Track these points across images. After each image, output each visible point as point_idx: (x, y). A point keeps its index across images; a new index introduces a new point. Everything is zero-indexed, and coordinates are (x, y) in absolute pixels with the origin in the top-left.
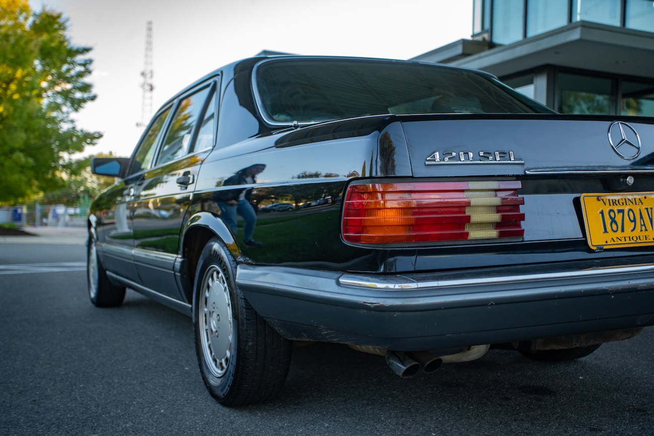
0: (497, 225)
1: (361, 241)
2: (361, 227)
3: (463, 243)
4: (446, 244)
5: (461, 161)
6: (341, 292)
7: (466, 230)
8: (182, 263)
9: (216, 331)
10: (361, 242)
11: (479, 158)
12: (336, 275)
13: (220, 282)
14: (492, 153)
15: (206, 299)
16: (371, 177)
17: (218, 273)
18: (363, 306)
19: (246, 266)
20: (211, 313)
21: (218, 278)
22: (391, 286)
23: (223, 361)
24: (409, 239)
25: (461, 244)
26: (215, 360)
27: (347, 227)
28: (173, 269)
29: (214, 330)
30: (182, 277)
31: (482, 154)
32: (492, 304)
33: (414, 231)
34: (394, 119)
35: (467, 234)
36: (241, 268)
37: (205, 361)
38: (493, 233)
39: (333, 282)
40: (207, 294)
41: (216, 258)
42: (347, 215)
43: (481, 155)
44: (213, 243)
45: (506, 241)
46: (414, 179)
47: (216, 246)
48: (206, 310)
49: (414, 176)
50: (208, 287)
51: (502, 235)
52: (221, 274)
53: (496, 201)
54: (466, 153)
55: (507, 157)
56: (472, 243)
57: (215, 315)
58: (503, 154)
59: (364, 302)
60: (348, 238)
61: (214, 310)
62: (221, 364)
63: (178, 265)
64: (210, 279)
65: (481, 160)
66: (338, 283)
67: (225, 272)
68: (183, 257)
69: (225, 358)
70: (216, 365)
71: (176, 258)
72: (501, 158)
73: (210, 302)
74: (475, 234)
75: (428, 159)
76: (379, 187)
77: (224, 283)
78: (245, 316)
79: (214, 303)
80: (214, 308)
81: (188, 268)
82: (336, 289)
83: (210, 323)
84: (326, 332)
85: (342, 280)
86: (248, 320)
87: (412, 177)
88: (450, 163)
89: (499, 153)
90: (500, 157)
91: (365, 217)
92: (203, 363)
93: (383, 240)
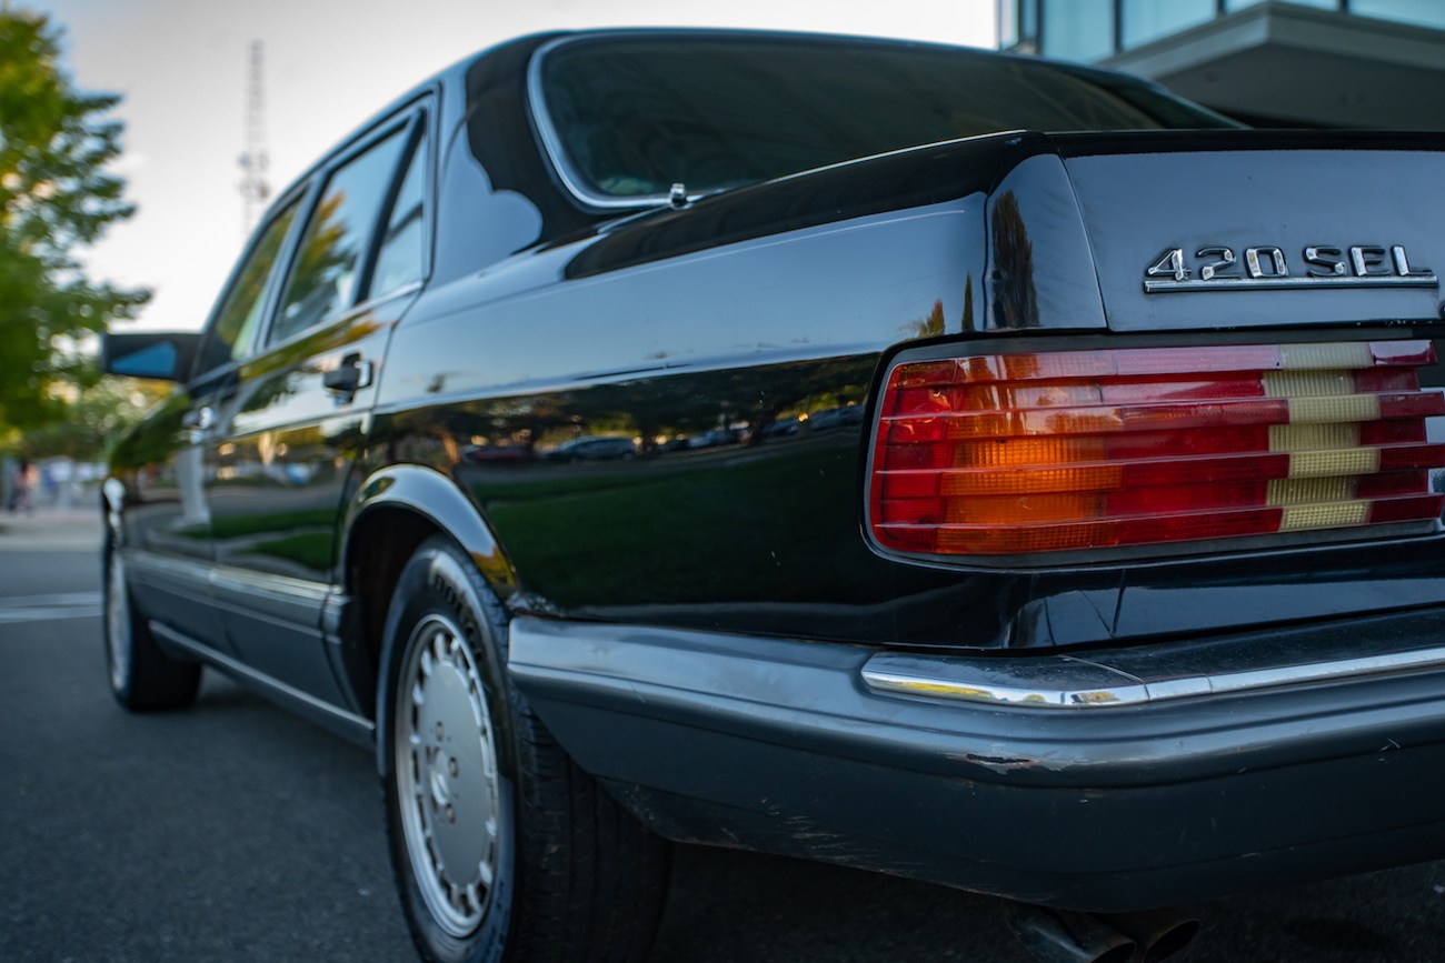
0: (1361, 485)
1: (938, 547)
2: (941, 502)
3: (1261, 544)
4: (1211, 548)
5: (1251, 277)
6: (874, 715)
7: (1271, 502)
8: (345, 609)
9: (449, 806)
10: (939, 551)
11: (1304, 267)
12: (849, 657)
13: (456, 664)
14: (1344, 251)
15: (415, 710)
16: (968, 335)
17: (449, 638)
18: (967, 769)
19: (536, 622)
20: (431, 754)
21: (448, 651)
22: (1051, 698)
23: (471, 890)
24: (1100, 536)
25: (1257, 547)
26: (445, 885)
27: (887, 502)
28: (321, 624)
29: (441, 801)
30: (345, 648)
31: (1312, 254)
32: (1393, 748)
33: (1113, 509)
34: (1036, 144)
35: (1277, 514)
36: (521, 629)
37: (416, 887)
38: (1352, 511)
39: (842, 680)
40: (418, 697)
41: (444, 596)
42: (886, 461)
43: (1310, 258)
44: (432, 553)
45: (1388, 534)
46: (1112, 339)
47: (443, 562)
48: (415, 740)
49: (1115, 328)
50: (421, 676)
51: (1378, 514)
52: (458, 642)
53: (1365, 404)
54: (1266, 252)
55: (1387, 264)
56: (1289, 543)
57: (442, 758)
58: (1375, 254)
59: (971, 756)
60: (888, 538)
61: (439, 744)
62: (464, 898)
63: (333, 615)
64: (426, 656)
65: (1310, 275)
66: (861, 687)
67: (472, 638)
68: (348, 592)
69: (477, 882)
70: (449, 897)
71: (328, 594)
72: (1371, 268)
73: (427, 720)
74: (1302, 515)
75: (1152, 271)
76: (995, 366)
77: (467, 666)
78: (535, 769)
79: (440, 724)
80: (440, 738)
81: (363, 619)
82: (855, 704)
83: (428, 781)
84: (808, 835)
85: (869, 675)
86: (543, 778)
87: (1106, 332)
88: (1219, 283)
89: (1364, 252)
90: (1367, 264)
91: (951, 466)
92: (412, 891)
93: (1018, 543)
